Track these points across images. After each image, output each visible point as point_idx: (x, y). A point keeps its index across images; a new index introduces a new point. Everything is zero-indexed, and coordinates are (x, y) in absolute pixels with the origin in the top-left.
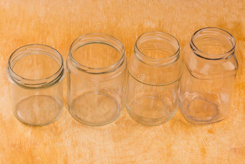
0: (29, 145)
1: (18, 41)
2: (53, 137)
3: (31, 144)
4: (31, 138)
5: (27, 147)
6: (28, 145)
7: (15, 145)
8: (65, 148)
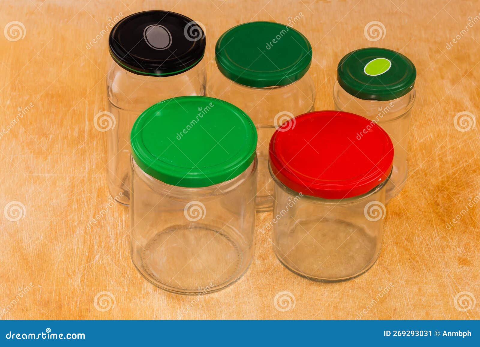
0: (78, 303)
1: (52, 97)
2: (128, 289)
3: (80, 301)
4: (80, 290)
5: (72, 308)
6: (76, 302)
7: (48, 301)
8: (153, 310)
